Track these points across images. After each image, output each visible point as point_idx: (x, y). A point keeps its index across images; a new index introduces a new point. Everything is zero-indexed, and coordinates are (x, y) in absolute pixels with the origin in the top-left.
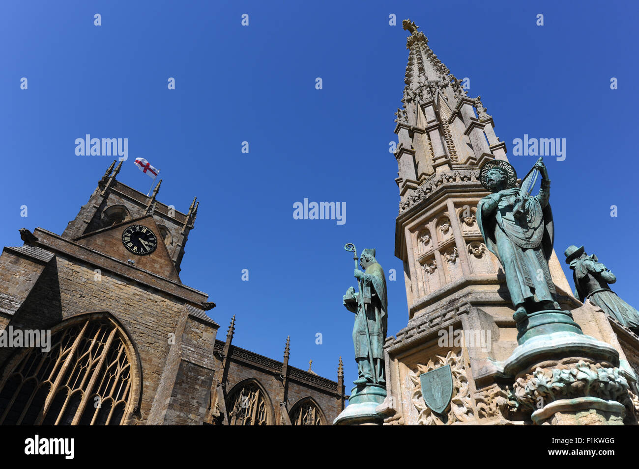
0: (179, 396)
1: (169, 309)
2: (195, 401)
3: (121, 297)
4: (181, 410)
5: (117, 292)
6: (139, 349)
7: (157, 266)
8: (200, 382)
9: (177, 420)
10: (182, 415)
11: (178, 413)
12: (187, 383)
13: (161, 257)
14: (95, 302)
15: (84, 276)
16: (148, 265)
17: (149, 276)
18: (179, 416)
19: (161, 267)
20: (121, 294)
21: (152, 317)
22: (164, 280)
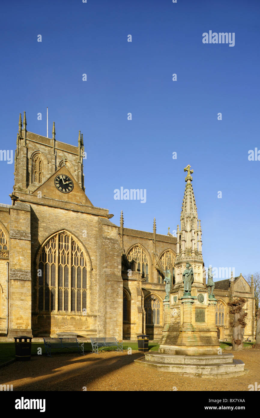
0: (108, 263)
1: (91, 222)
2: (116, 264)
3: (68, 220)
4: (111, 268)
5: (65, 218)
6: (84, 244)
7: (78, 198)
8: (116, 255)
9: (110, 272)
10: (112, 270)
11: (110, 269)
12: (111, 257)
13: (78, 192)
14: (57, 225)
15: (47, 213)
16: (73, 198)
17: (77, 206)
18: (111, 271)
19: (80, 198)
20: (67, 218)
21: (85, 227)
22: (84, 206)
